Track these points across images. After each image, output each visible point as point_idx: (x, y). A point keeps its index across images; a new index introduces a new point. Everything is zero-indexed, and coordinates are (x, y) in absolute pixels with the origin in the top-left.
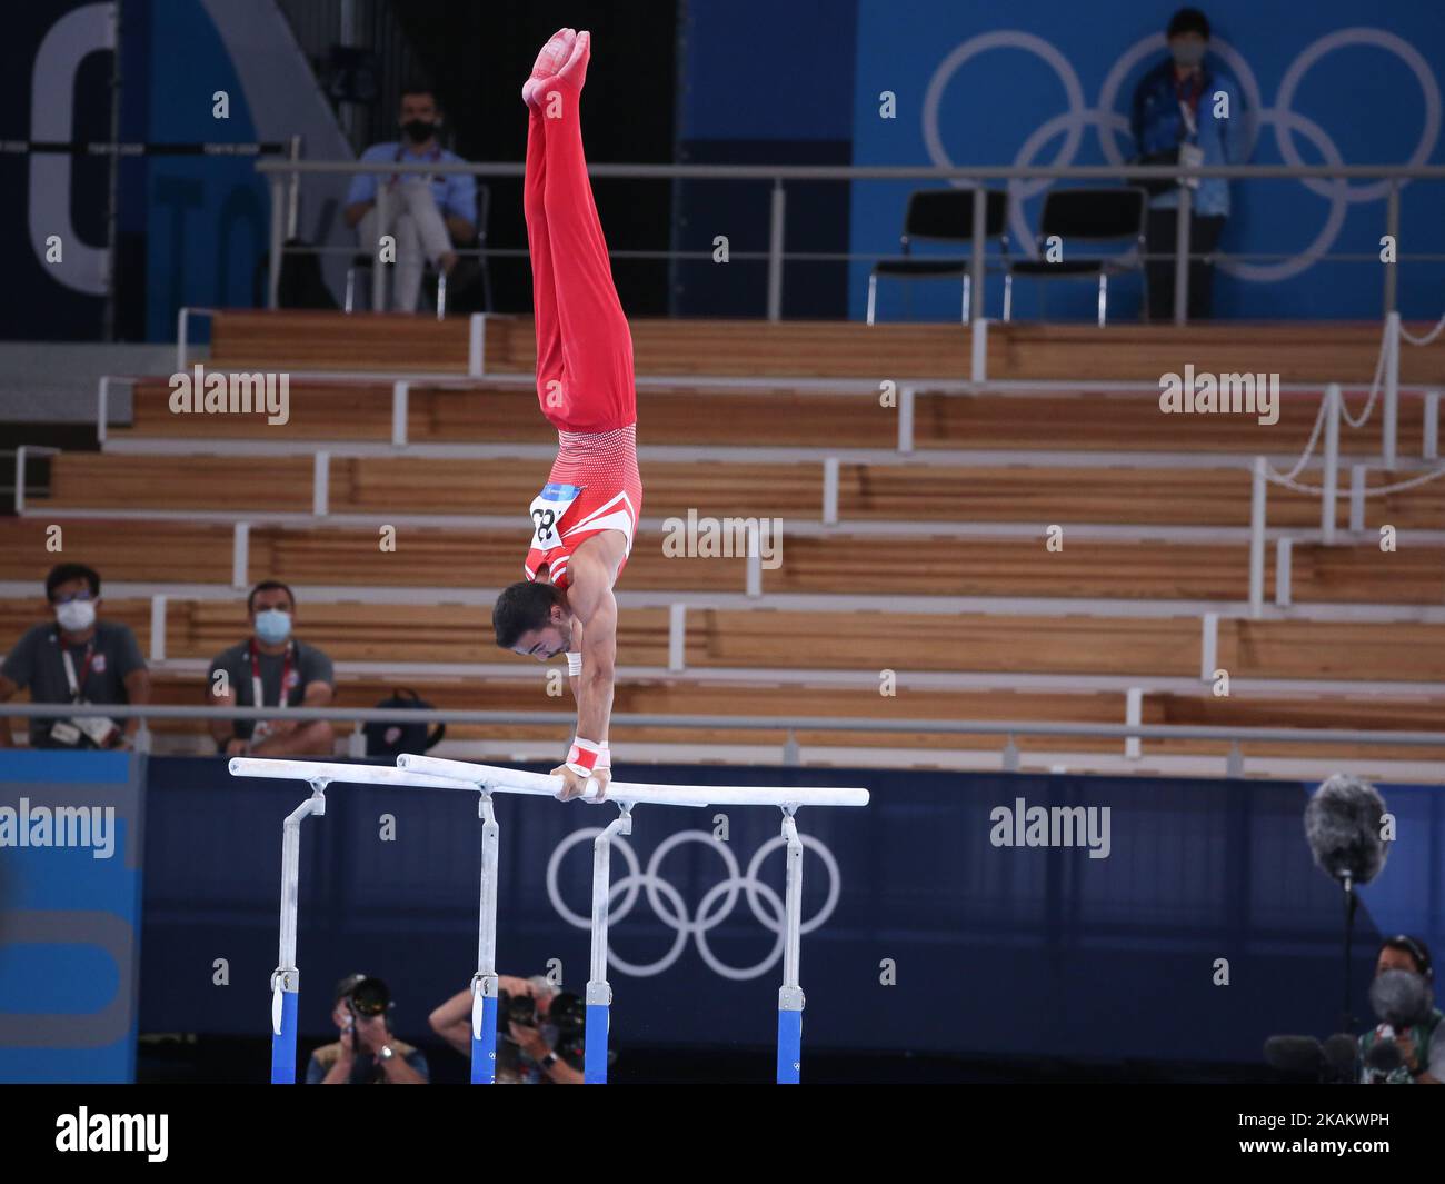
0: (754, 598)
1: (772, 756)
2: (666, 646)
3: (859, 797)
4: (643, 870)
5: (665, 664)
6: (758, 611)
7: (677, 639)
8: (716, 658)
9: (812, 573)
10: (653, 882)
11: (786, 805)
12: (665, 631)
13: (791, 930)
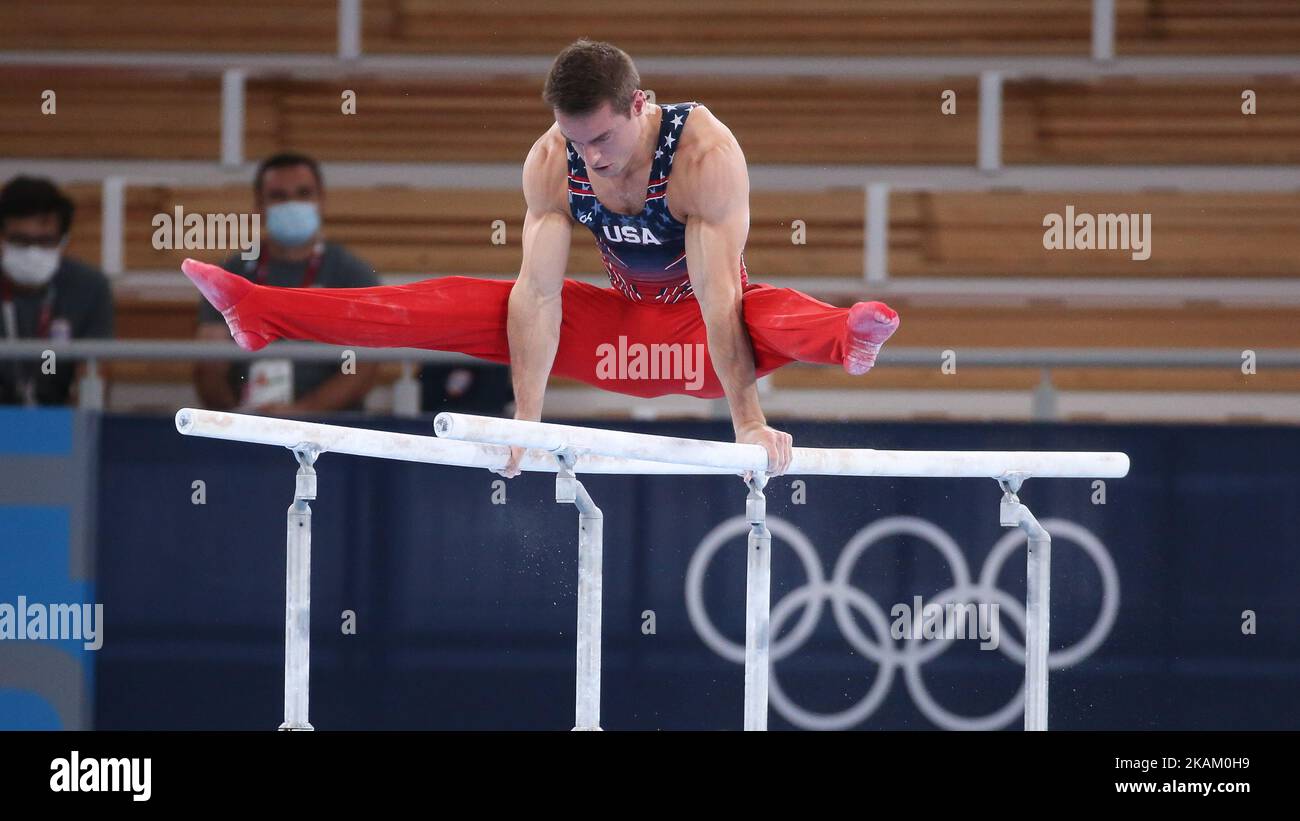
0: (989, 174)
1: (1015, 406)
2: (859, 246)
3: (1115, 464)
4: (828, 574)
5: (858, 273)
6: (997, 193)
7: (876, 235)
8: (934, 263)
9: (1076, 135)
10: (842, 593)
11: (1006, 477)
12: (859, 225)
13: (1038, 661)
